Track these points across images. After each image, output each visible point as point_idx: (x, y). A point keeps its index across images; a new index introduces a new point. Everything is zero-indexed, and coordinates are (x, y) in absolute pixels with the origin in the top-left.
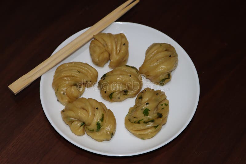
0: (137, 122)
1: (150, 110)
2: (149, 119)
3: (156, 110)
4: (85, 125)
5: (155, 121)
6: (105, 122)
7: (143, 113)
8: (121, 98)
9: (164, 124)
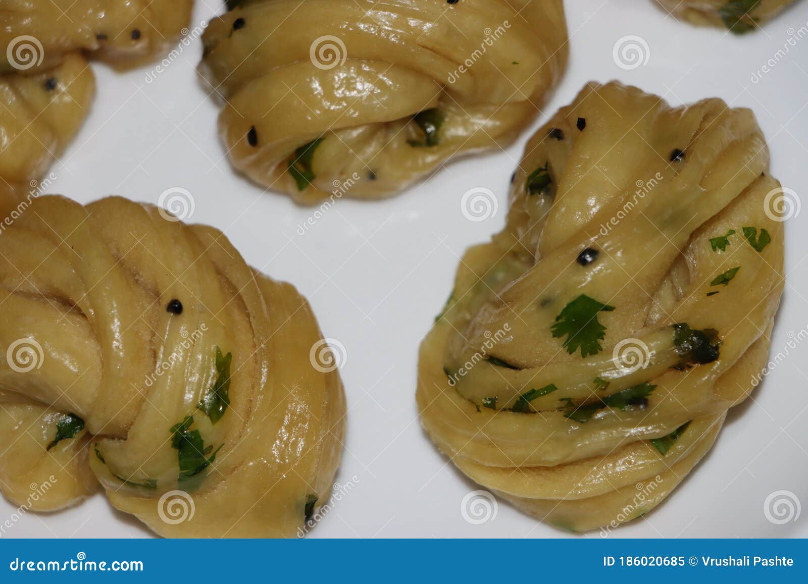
0: (509, 403)
1: (609, 309)
2: (604, 384)
3: (666, 293)
4: (88, 436)
5: (654, 397)
6: (248, 413)
7: (557, 334)
8: (387, 170)
9: (735, 413)
